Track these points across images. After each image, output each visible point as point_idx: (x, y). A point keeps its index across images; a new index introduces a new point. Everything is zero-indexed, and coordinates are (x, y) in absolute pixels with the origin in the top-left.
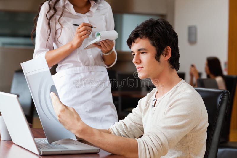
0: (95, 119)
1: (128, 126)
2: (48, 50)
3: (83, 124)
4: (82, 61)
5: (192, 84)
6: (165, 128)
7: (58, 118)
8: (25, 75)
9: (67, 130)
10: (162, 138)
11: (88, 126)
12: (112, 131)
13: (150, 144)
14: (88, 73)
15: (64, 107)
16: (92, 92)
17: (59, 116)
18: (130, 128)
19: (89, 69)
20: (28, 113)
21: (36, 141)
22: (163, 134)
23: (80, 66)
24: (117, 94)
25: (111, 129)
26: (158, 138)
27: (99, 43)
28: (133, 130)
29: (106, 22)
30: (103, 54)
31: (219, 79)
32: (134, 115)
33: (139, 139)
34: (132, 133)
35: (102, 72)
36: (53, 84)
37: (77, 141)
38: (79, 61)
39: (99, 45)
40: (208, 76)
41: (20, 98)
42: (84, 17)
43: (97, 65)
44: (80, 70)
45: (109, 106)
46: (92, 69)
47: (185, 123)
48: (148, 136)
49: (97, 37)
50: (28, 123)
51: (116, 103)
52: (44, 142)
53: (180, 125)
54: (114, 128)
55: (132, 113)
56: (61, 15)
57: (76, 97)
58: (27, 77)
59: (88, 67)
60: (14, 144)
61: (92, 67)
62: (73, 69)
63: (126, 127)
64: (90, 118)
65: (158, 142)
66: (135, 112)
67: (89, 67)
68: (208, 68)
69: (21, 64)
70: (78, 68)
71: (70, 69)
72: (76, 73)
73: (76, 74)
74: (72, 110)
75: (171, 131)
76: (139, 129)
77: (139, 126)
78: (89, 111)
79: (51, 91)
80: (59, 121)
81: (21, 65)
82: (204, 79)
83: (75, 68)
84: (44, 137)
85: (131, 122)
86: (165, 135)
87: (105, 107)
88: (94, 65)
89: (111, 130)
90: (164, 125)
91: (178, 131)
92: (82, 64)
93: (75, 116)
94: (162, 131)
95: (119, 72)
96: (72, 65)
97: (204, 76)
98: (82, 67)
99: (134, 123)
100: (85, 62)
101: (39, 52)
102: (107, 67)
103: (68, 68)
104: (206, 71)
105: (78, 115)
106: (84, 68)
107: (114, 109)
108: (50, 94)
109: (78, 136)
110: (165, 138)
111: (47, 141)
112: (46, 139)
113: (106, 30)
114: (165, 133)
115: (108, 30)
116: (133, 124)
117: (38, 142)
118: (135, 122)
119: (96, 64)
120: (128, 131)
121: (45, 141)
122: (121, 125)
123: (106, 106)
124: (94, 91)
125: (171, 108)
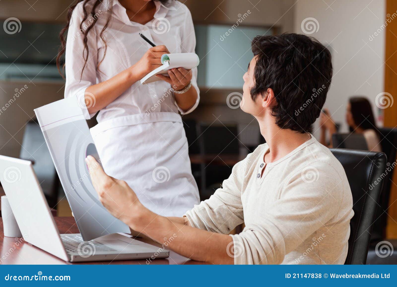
0: (161, 202)
1: (215, 210)
2: (90, 83)
3: (143, 207)
4: (140, 104)
5: (324, 142)
6: (280, 218)
7: (100, 198)
8: (41, 128)
9: (116, 219)
10: (275, 235)
11: (150, 212)
12: (189, 220)
13: (254, 244)
14: (150, 125)
15: (111, 180)
16: (156, 156)
17: (103, 196)
18: (220, 214)
19: (151, 118)
20: (49, 192)
21: (63, 238)
22: (278, 228)
23: (136, 113)
24: (199, 159)
25: (187, 217)
26: (267, 234)
27: (167, 73)
28: (223, 217)
29: (182, 39)
30: (175, 91)
31: (369, 135)
32: (226, 192)
33: (236, 235)
34: (222, 222)
35: (174, 122)
36: (92, 142)
37: (132, 238)
38: (135, 104)
39: (166, 77)
40: (351, 129)
41: (36, 167)
42: (144, 29)
43: (165, 111)
44: (136, 119)
45: (185, 179)
46: (157, 117)
47: (316, 212)
48: (252, 231)
49: (164, 62)
50: (49, 208)
51: (197, 174)
52: (76, 241)
53: (306, 214)
54: (192, 214)
55: (222, 188)
56: (106, 26)
57: (129, 165)
58: (45, 132)
59: (150, 115)
60: (27, 243)
61: (157, 115)
62: (125, 117)
63: (213, 212)
64: (154, 201)
65: (268, 242)
66: (227, 187)
67: (152, 115)
68: (350, 116)
69: (34, 110)
70: (133, 116)
71: (120, 118)
72: (131, 124)
73: (130, 126)
74: (124, 185)
75: (291, 224)
76: (235, 216)
77: (234, 209)
78: (152, 187)
79: (88, 154)
80: (103, 203)
81: (35, 112)
82: (345, 135)
83: (128, 117)
84: (76, 231)
85: (221, 204)
86: (280, 230)
87: (177, 181)
88: (160, 111)
89: (187, 219)
90: (279, 214)
91: (303, 224)
92: (140, 111)
93: (130, 195)
94: (276, 224)
95: (202, 122)
96: (123, 111)
97: (345, 129)
98: (139, 115)
99: (225, 204)
100: (145, 107)
101: (75, 87)
102: (182, 113)
103: (116, 117)
104: (348, 121)
105: (134, 194)
106: (144, 116)
107: (194, 185)
108: (86, 159)
109: (133, 227)
110: (280, 235)
111: (82, 238)
112: (80, 234)
113: (180, 51)
114: (281, 227)
115: (183, 51)
116: (225, 207)
117: (65, 240)
118: (228, 203)
119: (163, 110)
120: (215, 219)
121: (78, 237)
122: (205, 209)
123: (180, 179)
124: (160, 154)
125: (294, 186)
